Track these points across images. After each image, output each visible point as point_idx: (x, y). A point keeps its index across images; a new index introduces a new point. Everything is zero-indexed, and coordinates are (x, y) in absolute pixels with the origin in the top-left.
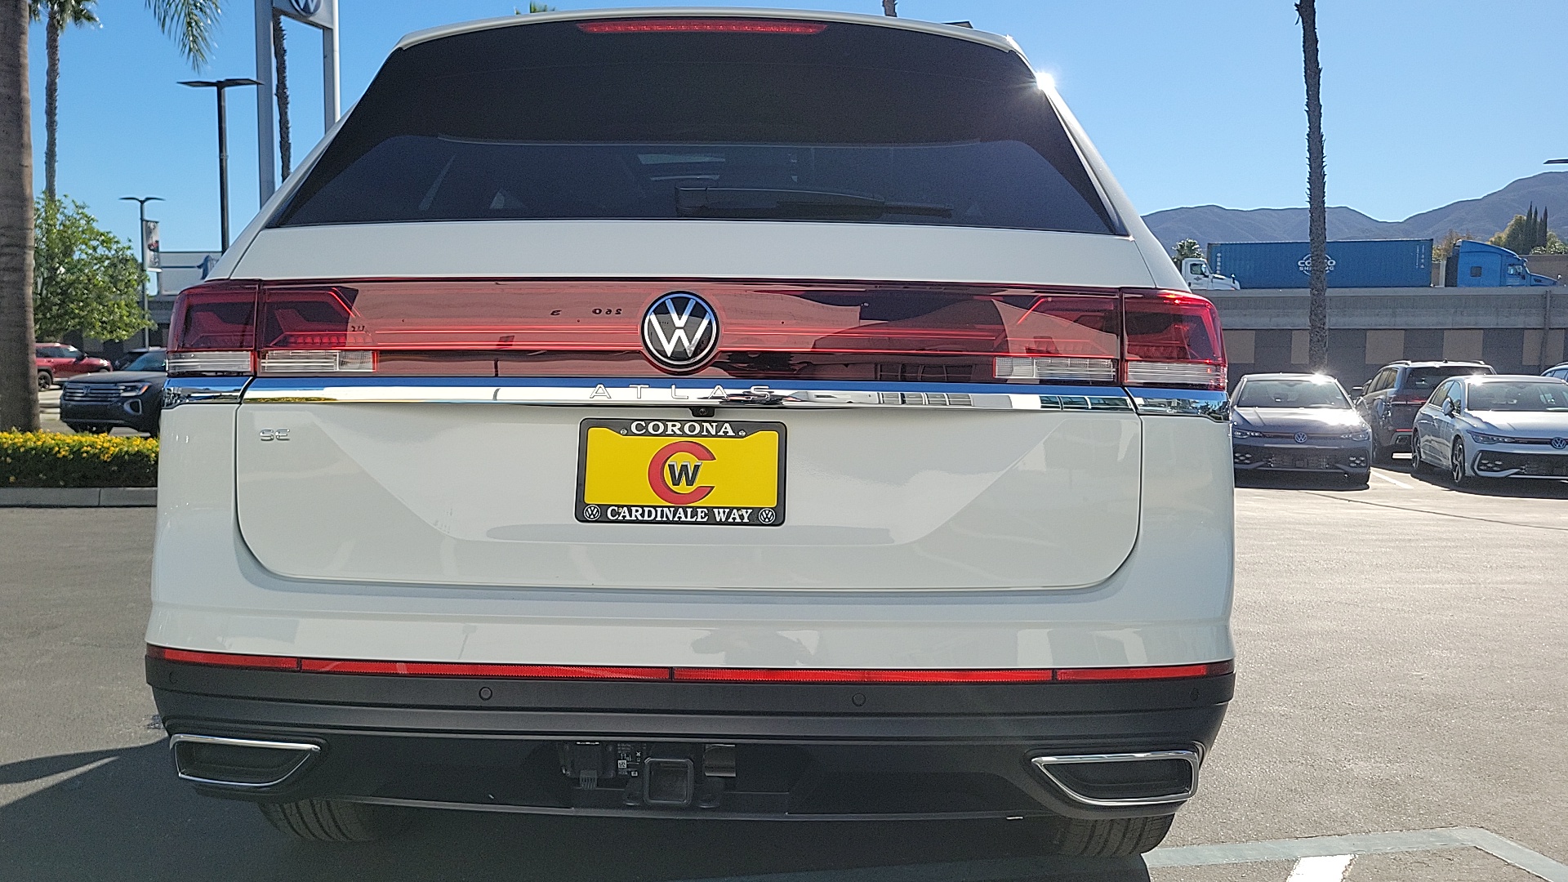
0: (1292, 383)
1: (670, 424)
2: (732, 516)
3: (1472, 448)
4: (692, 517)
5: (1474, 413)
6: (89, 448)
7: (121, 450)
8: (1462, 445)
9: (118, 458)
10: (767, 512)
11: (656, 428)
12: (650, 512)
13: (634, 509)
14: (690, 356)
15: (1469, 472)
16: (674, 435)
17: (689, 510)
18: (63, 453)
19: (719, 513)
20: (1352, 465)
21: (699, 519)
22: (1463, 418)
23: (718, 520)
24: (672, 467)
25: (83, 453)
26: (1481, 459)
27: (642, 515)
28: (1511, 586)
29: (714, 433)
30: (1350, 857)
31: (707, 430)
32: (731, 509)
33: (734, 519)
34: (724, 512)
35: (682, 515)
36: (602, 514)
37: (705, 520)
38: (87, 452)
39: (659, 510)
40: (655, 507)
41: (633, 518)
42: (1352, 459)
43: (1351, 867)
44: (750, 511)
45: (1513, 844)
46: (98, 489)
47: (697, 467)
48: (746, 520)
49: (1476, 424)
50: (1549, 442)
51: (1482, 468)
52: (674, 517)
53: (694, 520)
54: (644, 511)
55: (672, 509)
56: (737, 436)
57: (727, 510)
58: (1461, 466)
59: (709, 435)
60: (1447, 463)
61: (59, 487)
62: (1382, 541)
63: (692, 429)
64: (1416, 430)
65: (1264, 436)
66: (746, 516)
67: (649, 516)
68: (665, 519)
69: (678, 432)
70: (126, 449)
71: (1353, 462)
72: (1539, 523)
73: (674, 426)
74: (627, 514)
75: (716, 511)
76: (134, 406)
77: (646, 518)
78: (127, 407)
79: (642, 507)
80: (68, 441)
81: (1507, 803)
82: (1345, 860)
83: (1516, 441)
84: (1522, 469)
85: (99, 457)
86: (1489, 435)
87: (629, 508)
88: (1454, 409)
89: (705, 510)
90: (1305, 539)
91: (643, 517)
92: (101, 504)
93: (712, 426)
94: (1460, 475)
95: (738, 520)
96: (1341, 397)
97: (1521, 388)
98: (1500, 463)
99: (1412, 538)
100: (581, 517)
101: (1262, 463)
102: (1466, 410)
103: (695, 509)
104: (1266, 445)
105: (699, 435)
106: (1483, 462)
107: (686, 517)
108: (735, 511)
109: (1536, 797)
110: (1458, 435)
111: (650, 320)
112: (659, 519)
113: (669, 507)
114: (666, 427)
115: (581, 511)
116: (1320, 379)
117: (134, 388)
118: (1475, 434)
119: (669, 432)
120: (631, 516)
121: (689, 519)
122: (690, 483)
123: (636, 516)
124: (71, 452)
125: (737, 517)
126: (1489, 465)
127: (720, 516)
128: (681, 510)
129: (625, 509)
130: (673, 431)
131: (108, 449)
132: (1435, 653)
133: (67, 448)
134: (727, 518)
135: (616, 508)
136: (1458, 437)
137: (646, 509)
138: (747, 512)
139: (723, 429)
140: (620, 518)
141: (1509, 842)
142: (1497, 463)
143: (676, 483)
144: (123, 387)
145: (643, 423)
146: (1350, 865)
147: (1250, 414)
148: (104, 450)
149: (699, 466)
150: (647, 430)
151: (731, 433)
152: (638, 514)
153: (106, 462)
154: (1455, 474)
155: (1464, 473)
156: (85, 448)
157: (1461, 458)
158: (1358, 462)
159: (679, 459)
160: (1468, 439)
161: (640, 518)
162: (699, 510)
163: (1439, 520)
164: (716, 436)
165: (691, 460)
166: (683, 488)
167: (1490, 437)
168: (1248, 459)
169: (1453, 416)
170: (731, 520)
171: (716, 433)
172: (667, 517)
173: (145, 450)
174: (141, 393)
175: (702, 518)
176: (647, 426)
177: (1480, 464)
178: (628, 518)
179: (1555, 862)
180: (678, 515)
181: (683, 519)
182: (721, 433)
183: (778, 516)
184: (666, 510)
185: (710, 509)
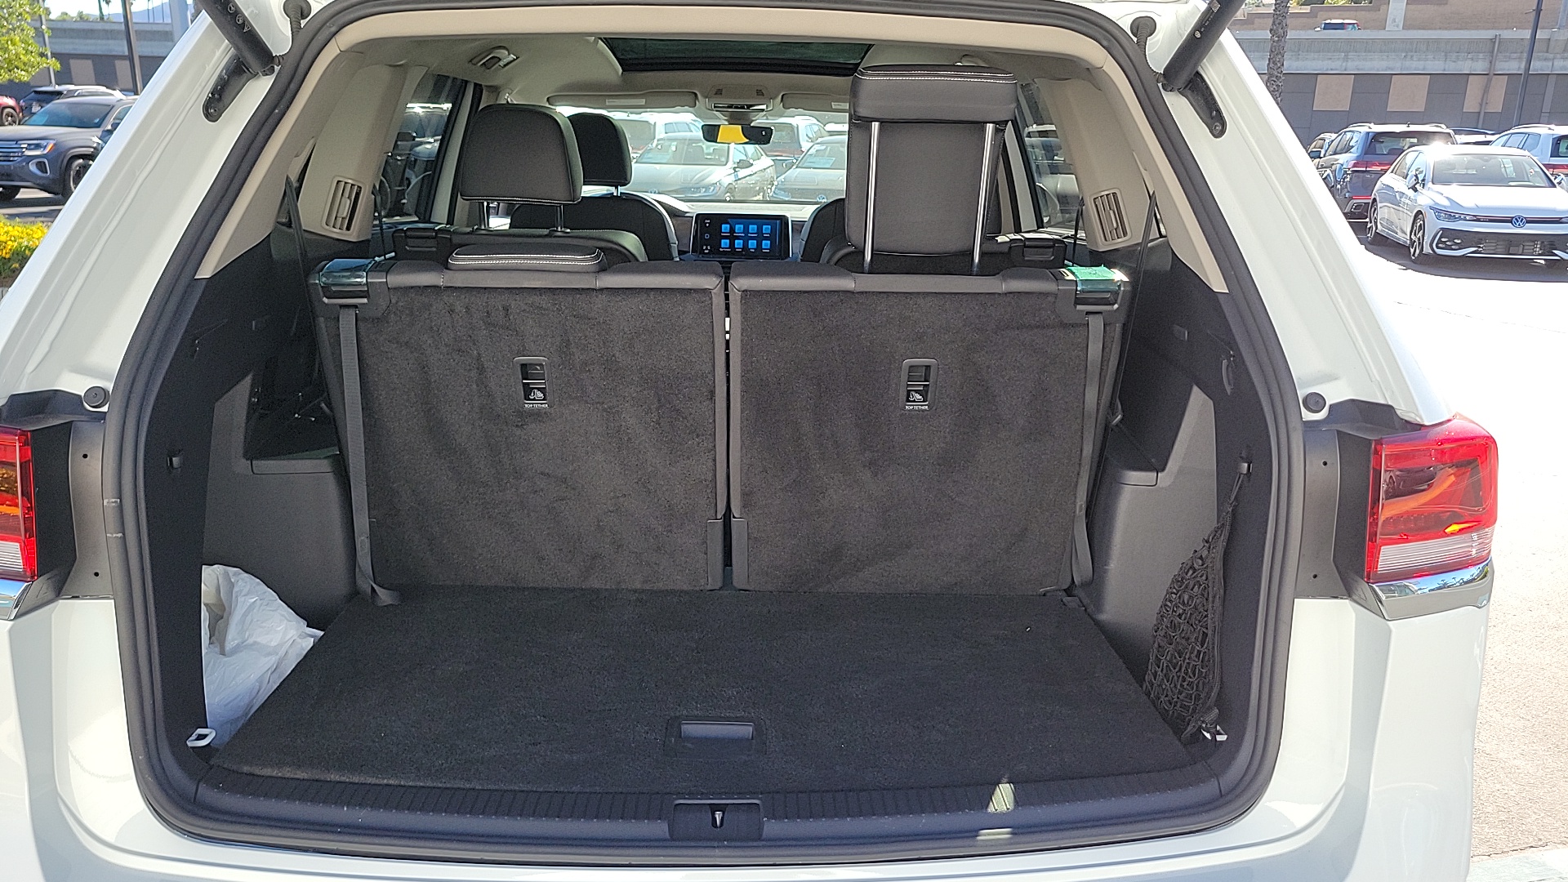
5: (1437, 187)
8: (1423, 221)
15: (1427, 250)
22: (1427, 194)
26: (1440, 237)
49: (1439, 200)
50: (1509, 220)
51: (1440, 245)
58: (1419, 243)
60: (1403, 237)
64: (1375, 200)
76: (41, 166)
78: (33, 167)
83: (1477, 219)
84: (1480, 247)
86: (1450, 212)
88: (1418, 182)
94: (1418, 251)
97: (1487, 161)
98: (1459, 241)
102: (1430, 184)
106: (1443, 240)
110: (1419, 211)
118: (1438, 211)
126: (1448, 243)
142: (1456, 241)
144: (26, 146)
155: (1421, 250)
157: (1420, 234)
160: (1430, 217)
167: (1452, 214)
169: (1416, 190)
174: (45, 152)
177: (1440, 241)
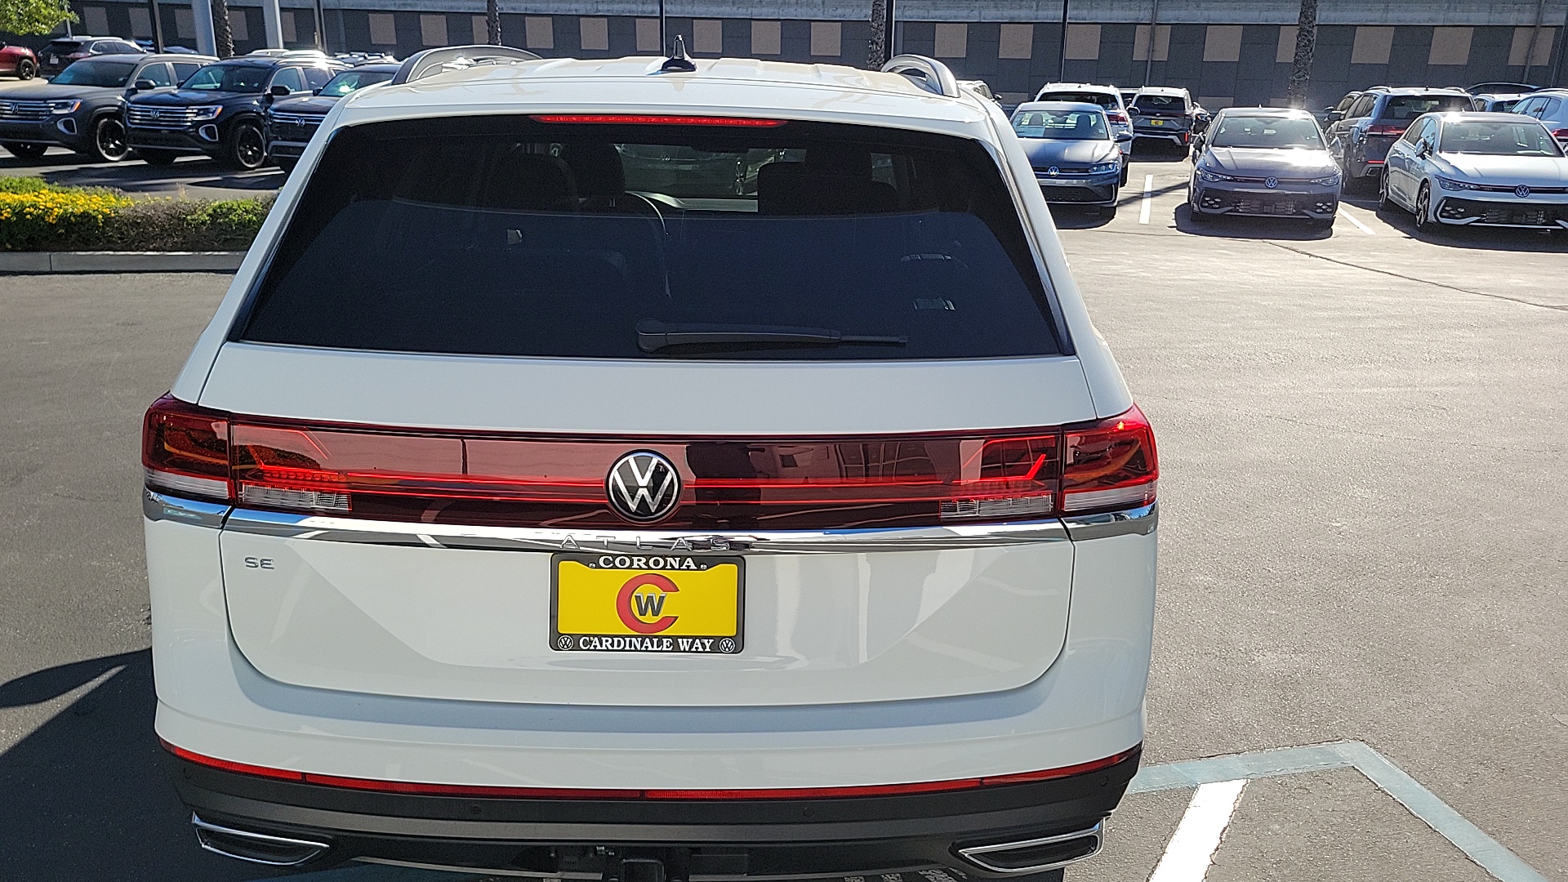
0: (1269, 120)
1: (635, 559)
2: (695, 646)
3: (1438, 193)
4: (658, 647)
5: (1444, 155)
6: (32, 210)
7: (65, 210)
8: (1429, 189)
9: (64, 220)
10: (727, 642)
11: (622, 562)
12: (619, 642)
13: (604, 639)
14: (653, 511)
16: (641, 568)
17: (655, 640)
18: (5, 215)
19: (683, 642)
20: (1318, 211)
21: (665, 649)
22: (1434, 162)
23: (682, 649)
24: (638, 598)
25: (26, 214)
26: (1444, 206)
27: (612, 645)
28: (1444, 389)
29: (677, 567)
30: (1243, 782)
31: (671, 565)
32: (695, 638)
33: (697, 648)
34: (688, 642)
35: (649, 645)
36: (576, 642)
37: (670, 649)
38: (31, 214)
39: (628, 640)
40: (623, 637)
41: (604, 648)
42: (1318, 204)
43: (1242, 795)
44: (711, 641)
45: (1387, 762)
46: (48, 253)
47: (661, 599)
48: (708, 649)
49: (1445, 168)
50: (1513, 190)
51: (1444, 214)
52: (641, 646)
53: (660, 649)
54: (613, 641)
55: (640, 639)
56: (699, 569)
57: (690, 640)
58: (1424, 211)
59: (673, 568)
60: (1411, 204)
61: (7, 250)
62: (1333, 319)
63: (656, 563)
64: (1387, 165)
65: (1236, 180)
66: (708, 646)
67: (619, 646)
68: (633, 648)
69: (644, 566)
70: (70, 210)
71: (1320, 207)
72: (1487, 289)
73: (639, 560)
74: (598, 644)
75: (680, 640)
76: (68, 125)
77: (615, 648)
78: (61, 127)
79: (612, 637)
80: (8, 201)
81: (1392, 706)
82: (1237, 786)
83: (1481, 188)
84: (1483, 216)
85: (43, 219)
86: (1455, 181)
87: (600, 637)
88: (1426, 150)
89: (670, 640)
90: (1259, 319)
91: (613, 647)
92: (54, 270)
93: (675, 561)
94: (1422, 220)
95: (701, 649)
96: (1316, 137)
97: (1496, 129)
98: (1463, 210)
99: (1363, 315)
100: (555, 646)
101: (1230, 208)
102: (1438, 153)
103: (660, 638)
104: (1236, 190)
105: (664, 568)
106: (1447, 208)
107: (653, 646)
108: (697, 641)
109: (1416, 697)
110: (1425, 179)
111: (614, 479)
112: (627, 648)
113: (636, 637)
114: (632, 561)
115: (556, 640)
116: (1296, 115)
117: (65, 106)
118: (1443, 180)
119: (635, 566)
120: (601, 646)
121: (655, 648)
122: (656, 613)
123: (606, 646)
124: (14, 214)
125: (699, 646)
126: (1452, 212)
127: (684, 644)
128: (647, 640)
129: (596, 639)
130: (638, 565)
131: (52, 209)
132: (1359, 492)
133: (9, 210)
134: (691, 648)
135: (588, 639)
136: (1425, 180)
137: (616, 639)
138: (708, 642)
139: (686, 564)
140: (592, 648)
141: (1383, 760)
142: (1459, 210)
143: (643, 613)
144: (54, 105)
145: (610, 558)
146: (1241, 793)
147: (1223, 155)
148: (48, 211)
149: (663, 597)
150: (614, 564)
151: (693, 566)
152: (608, 644)
153: (51, 224)
154: (1418, 218)
155: (1426, 218)
156: (28, 209)
157: (1426, 202)
158: (1324, 207)
159: (646, 591)
160: (1435, 184)
161: (610, 648)
162: (665, 640)
163: (1393, 284)
164: (679, 569)
165: (655, 591)
166: (649, 619)
167: (1458, 184)
168: (1216, 203)
169: (1423, 157)
170: (694, 649)
171: (680, 566)
172: (635, 646)
173: (91, 211)
174: (72, 111)
175: (667, 647)
176: (614, 560)
177: (1443, 210)
178: (599, 647)
179: (1418, 785)
180: (645, 645)
181: (650, 648)
182: (684, 567)
183: (738, 642)
184: (634, 640)
185: (675, 638)
